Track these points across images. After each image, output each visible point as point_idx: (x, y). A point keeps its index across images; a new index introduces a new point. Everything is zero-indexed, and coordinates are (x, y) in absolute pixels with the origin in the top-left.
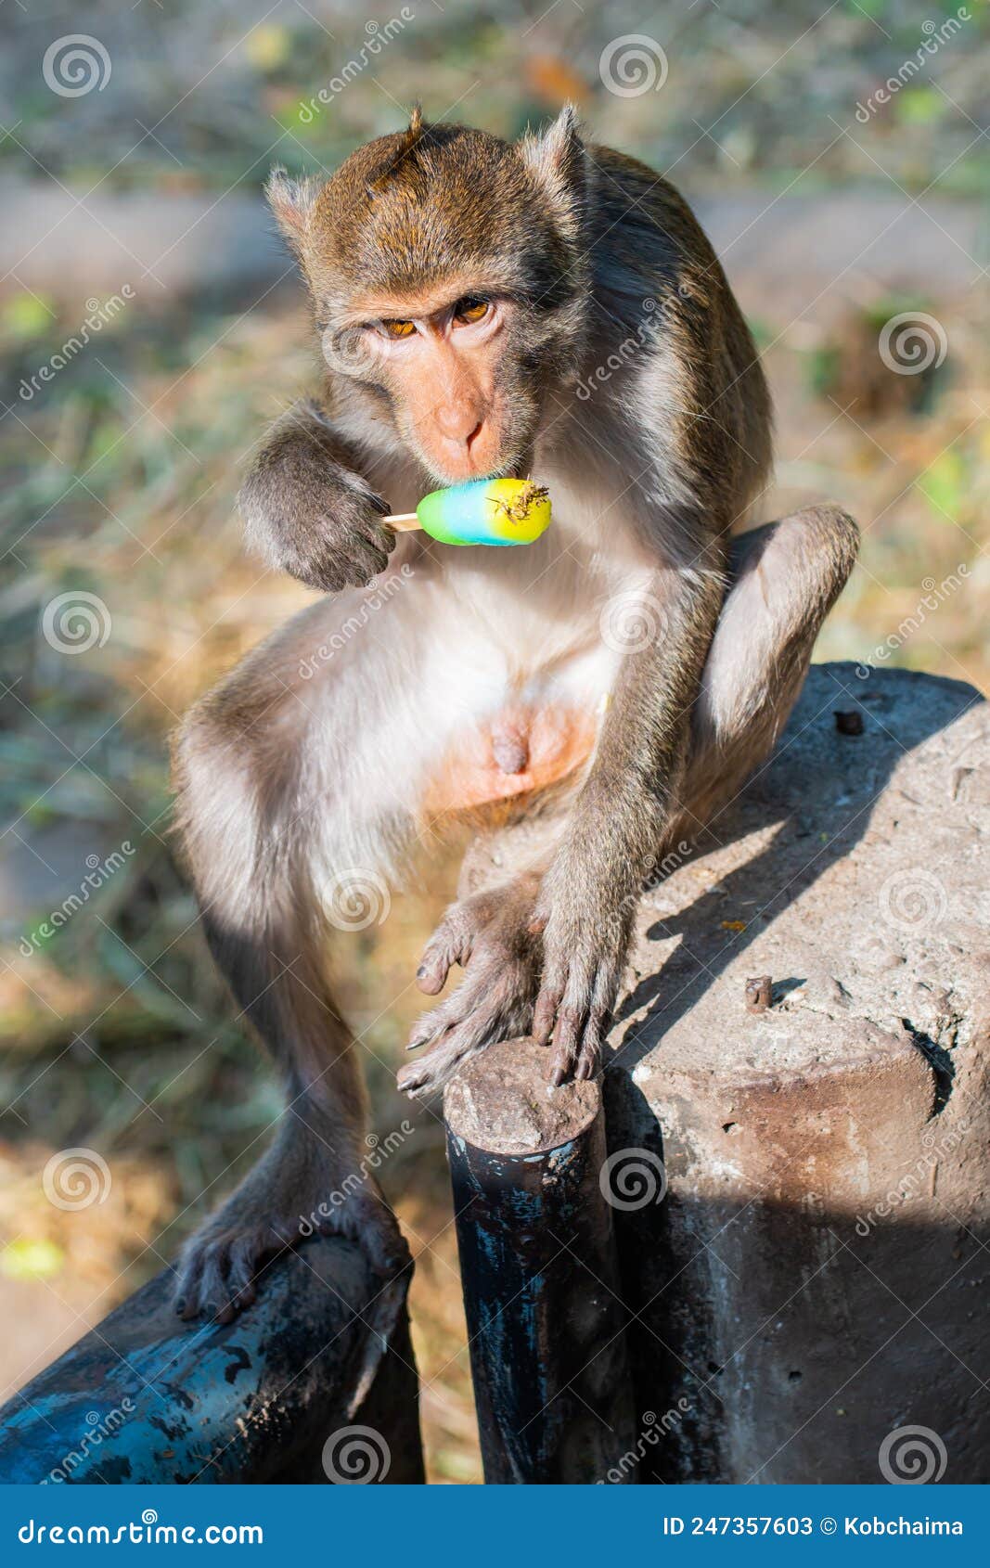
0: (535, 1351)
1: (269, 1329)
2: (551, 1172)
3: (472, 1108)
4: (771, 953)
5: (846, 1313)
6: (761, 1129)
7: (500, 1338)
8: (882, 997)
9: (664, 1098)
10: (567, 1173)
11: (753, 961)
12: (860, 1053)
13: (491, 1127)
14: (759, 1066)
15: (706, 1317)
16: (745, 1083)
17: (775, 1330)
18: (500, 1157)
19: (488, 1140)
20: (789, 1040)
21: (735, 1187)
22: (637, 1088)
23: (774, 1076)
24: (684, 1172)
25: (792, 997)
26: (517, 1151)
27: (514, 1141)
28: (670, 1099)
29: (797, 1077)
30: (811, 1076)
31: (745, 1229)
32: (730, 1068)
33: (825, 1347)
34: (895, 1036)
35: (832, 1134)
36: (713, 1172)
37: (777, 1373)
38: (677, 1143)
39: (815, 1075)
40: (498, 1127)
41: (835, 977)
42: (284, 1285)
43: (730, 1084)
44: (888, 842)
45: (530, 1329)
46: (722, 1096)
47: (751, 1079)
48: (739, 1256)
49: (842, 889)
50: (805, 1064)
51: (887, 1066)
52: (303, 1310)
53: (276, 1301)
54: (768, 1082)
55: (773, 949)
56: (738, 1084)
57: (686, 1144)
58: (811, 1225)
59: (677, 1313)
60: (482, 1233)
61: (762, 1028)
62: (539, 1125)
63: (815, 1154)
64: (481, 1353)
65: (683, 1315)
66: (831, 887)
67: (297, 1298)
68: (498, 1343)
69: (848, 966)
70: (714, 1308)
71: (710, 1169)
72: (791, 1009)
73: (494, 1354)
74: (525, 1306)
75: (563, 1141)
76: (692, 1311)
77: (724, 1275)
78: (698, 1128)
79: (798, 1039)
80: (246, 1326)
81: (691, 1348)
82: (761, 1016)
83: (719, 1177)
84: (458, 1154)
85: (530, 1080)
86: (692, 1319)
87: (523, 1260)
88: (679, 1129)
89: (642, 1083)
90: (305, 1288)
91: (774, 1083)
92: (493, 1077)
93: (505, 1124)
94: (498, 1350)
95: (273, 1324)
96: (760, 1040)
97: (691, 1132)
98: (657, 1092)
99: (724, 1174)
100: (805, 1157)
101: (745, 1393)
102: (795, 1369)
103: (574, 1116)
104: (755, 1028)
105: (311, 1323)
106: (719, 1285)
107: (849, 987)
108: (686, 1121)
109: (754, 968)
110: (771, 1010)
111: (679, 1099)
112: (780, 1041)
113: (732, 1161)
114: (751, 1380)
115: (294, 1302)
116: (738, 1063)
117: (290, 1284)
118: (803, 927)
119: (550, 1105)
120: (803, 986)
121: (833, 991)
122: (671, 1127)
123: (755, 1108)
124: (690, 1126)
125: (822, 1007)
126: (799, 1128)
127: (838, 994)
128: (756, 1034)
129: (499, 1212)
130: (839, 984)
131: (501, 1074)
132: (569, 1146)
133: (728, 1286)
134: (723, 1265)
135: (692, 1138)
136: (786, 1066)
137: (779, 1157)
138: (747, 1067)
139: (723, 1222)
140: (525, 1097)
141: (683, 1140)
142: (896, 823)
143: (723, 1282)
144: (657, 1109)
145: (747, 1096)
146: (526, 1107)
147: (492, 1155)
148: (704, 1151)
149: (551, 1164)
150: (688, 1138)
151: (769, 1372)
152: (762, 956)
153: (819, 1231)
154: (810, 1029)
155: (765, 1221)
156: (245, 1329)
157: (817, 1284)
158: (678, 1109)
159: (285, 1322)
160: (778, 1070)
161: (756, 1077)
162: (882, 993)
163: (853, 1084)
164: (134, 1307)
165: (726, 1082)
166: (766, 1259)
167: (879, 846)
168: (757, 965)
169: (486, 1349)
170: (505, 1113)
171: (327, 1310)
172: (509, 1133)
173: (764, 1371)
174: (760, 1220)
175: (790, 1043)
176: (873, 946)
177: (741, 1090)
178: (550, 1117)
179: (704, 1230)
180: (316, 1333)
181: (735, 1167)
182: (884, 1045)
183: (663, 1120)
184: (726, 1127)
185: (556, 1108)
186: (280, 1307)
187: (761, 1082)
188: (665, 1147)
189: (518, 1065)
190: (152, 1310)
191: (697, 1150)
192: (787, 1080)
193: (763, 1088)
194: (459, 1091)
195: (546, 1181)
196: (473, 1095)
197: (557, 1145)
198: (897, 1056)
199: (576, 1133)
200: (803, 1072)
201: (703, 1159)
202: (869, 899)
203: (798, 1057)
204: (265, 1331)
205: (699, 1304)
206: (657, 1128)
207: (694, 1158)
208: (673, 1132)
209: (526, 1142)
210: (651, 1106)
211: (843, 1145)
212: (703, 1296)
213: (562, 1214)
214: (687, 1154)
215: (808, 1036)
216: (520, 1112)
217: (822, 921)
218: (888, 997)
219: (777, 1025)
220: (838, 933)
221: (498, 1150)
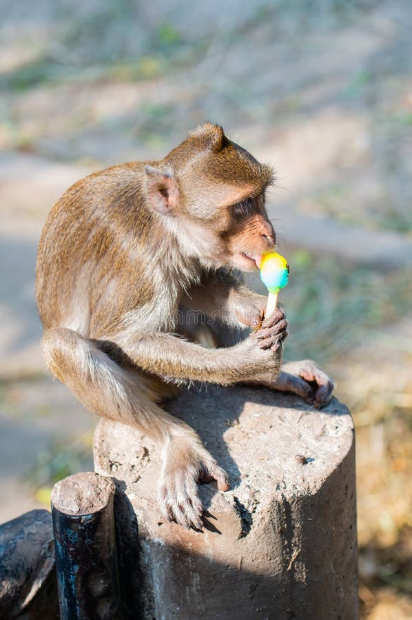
0: (75, 595)
2: (82, 525)
9: (138, 508)
10: (88, 526)
15: (152, 599)
17: (176, 610)
18: (63, 514)
19: (61, 507)
21: (162, 549)
24: (144, 539)
26: (69, 513)
27: (69, 509)
28: (140, 508)
31: (166, 567)
34: (228, 503)
35: (198, 535)
36: (154, 541)
38: (142, 526)
44: (265, 433)
45: (73, 586)
46: (158, 511)
48: (163, 577)
57: (146, 528)
58: (189, 570)
59: (142, 595)
60: (58, 544)
62: (80, 505)
63: (192, 542)
65: (144, 596)
66: (236, 445)
70: (155, 596)
71: (153, 539)
74: (71, 576)
75: (88, 513)
76: (147, 596)
77: (158, 583)
78: (149, 522)
81: (147, 610)
85: (83, 488)
86: (147, 599)
87: (71, 558)
88: (143, 521)
89: (131, 500)
92: (71, 484)
93: (68, 502)
94: (63, 592)
97: (147, 523)
98: (136, 504)
99: (158, 542)
100: (188, 542)
103: (95, 505)
106: (156, 587)
108: (146, 518)
111: (143, 509)
113: (161, 538)
119: (87, 499)
122: (140, 520)
124: (146, 521)
131: (74, 484)
132: (90, 516)
133: (159, 588)
134: (158, 580)
139: (158, 562)
140: (78, 494)
141: (144, 526)
142: (271, 427)
143: (158, 586)
144: (136, 511)
146: (77, 497)
148: (151, 532)
149: (82, 521)
150: (146, 525)
153: (192, 573)
155: (173, 565)
157: (192, 595)
158: (142, 513)
166: (173, 580)
167: (262, 434)
170: (69, 498)
178: (85, 503)
179: (151, 563)
181: (163, 541)
183: (138, 516)
184: (160, 524)
185: (89, 501)
188: (139, 527)
189: (82, 481)
191: (149, 531)
195: (80, 528)
197: (85, 514)
199: (94, 511)
201: (151, 535)
205: (150, 593)
206: (136, 519)
207: (148, 534)
208: (141, 522)
209: (73, 510)
210: (134, 510)
211: (203, 541)
213: (86, 542)
214: (146, 532)
216: (74, 499)
221: (62, 511)
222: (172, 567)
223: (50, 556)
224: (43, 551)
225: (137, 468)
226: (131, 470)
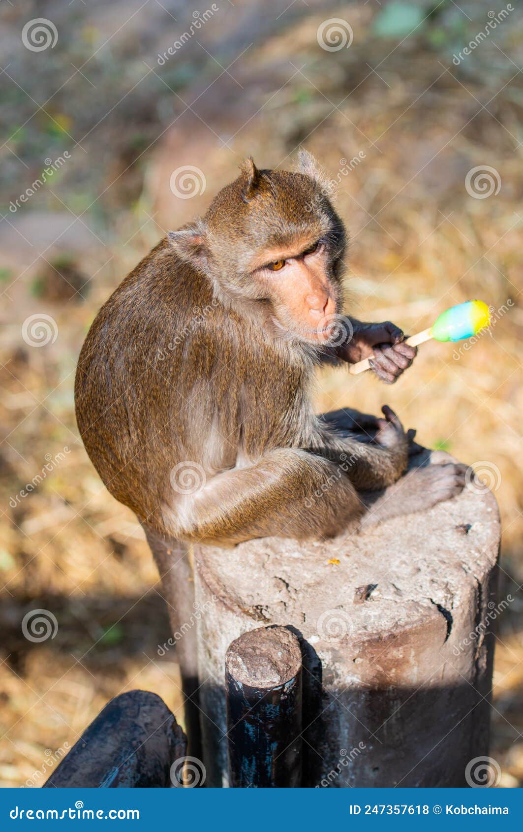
0: (270, 777)
1: (133, 780)
2: (285, 694)
3: (244, 667)
4: (356, 573)
5: (402, 738)
6: (371, 659)
7: (253, 773)
8: (415, 589)
9: (325, 650)
10: (291, 693)
11: (349, 578)
12: (416, 618)
13: (255, 675)
14: (370, 629)
15: (336, 748)
16: (366, 639)
17: (369, 750)
18: (262, 689)
19: (255, 682)
20: (379, 615)
21: (356, 687)
22: (312, 647)
23: (378, 634)
24: (331, 683)
25: (374, 594)
26: (270, 686)
27: (268, 681)
28: (328, 650)
29: (390, 633)
30: (396, 631)
31: (359, 706)
32: (355, 632)
33: (390, 755)
34: (429, 608)
35: (404, 658)
36: (346, 682)
37: (368, 770)
38: (330, 670)
39: (398, 631)
40: (259, 675)
41: (391, 582)
42: (135, 758)
43: (359, 640)
45: (269, 768)
46: (354, 646)
47: (368, 636)
49: (378, 538)
50: (391, 626)
51: (430, 622)
52: (145, 769)
53: (133, 766)
54: (377, 637)
55: (356, 571)
56: (362, 639)
57: (334, 670)
58: (390, 700)
59: (321, 748)
60: (247, 725)
61: (364, 612)
62: (278, 672)
63: (395, 667)
64: (241, 780)
65: (325, 748)
67: (142, 763)
68: (252, 775)
69: (394, 576)
70: (340, 743)
71: (345, 680)
72: (375, 600)
73: (249, 781)
74: (267, 757)
75: (290, 678)
76: (329, 746)
77: (347, 728)
78: (340, 662)
79: (383, 614)
80: (123, 781)
81: (327, 762)
82: (363, 605)
83: (349, 683)
84: (237, 690)
85: (269, 650)
86: (329, 750)
87: (268, 736)
88: (331, 663)
89: (314, 644)
90: (144, 757)
91: (379, 637)
92: (250, 650)
93: (262, 673)
94: (251, 779)
95: (134, 778)
96: (365, 617)
97: (337, 664)
98: (321, 647)
99: (351, 681)
100: (390, 670)
101: (352, 780)
102: (376, 766)
103: (292, 665)
104: (361, 611)
105: (150, 774)
106: (344, 733)
107: (398, 586)
108: (336, 659)
109: (350, 581)
110: (367, 602)
111: (333, 650)
112: (375, 616)
113: (356, 675)
114: (355, 774)
115: (141, 765)
116: (359, 630)
117: (137, 757)
118: (366, 559)
119: (280, 661)
120: (377, 588)
121: (392, 589)
122: (327, 663)
123: (370, 649)
124: (337, 661)
125: (390, 597)
126: (389, 656)
127: (396, 590)
128: (363, 614)
129: (258, 715)
130: (394, 585)
131: (254, 649)
132: (293, 680)
133: (348, 733)
134: (347, 724)
135: (337, 667)
136: (383, 628)
137: (379, 671)
138: (365, 631)
140: (269, 659)
141: (333, 668)
143: (346, 731)
144: (320, 655)
145: (366, 645)
146: (271, 664)
147: (258, 689)
148: (343, 672)
149: (285, 690)
150: (335, 667)
151: (364, 769)
152: (352, 575)
153: (393, 703)
154: (388, 609)
155: (369, 701)
156: (123, 782)
157: (389, 727)
158: (332, 654)
159: (139, 776)
160: (380, 631)
161: (370, 635)
162: (415, 587)
163: (414, 634)
164: (59, 776)
165: (356, 639)
166: (368, 718)
168: (351, 579)
169: (244, 779)
170: (261, 668)
171: (155, 767)
172: (265, 677)
173: (362, 769)
174: (366, 701)
175: (380, 617)
176: (402, 564)
177: (364, 642)
178: (282, 667)
179: (339, 708)
180: (152, 779)
181: (358, 678)
182: (426, 613)
183: (323, 660)
184: (354, 660)
185: (284, 662)
186: (135, 768)
187: (373, 637)
188: (323, 672)
189: (260, 643)
190: (70, 777)
191: (339, 672)
192: (385, 635)
193: (374, 640)
194: (234, 659)
195: (282, 698)
196: (243, 660)
197: (288, 680)
198: (433, 617)
199: (295, 673)
200: (392, 630)
201: (342, 676)
202: (392, 542)
203: (386, 623)
204: (131, 782)
205: (333, 742)
206: (320, 664)
207: (337, 676)
208: (328, 665)
209: (274, 681)
210: (318, 654)
211: (408, 662)
212: (336, 738)
213: (287, 712)
214: (334, 674)
215: (388, 612)
216: (269, 667)
217: (374, 555)
218: (418, 588)
219: (371, 608)
220: (384, 559)
221: (260, 687)
222: (369, 703)
223: (179, 742)
224: (170, 739)
225: (290, 603)
226: (285, 609)
